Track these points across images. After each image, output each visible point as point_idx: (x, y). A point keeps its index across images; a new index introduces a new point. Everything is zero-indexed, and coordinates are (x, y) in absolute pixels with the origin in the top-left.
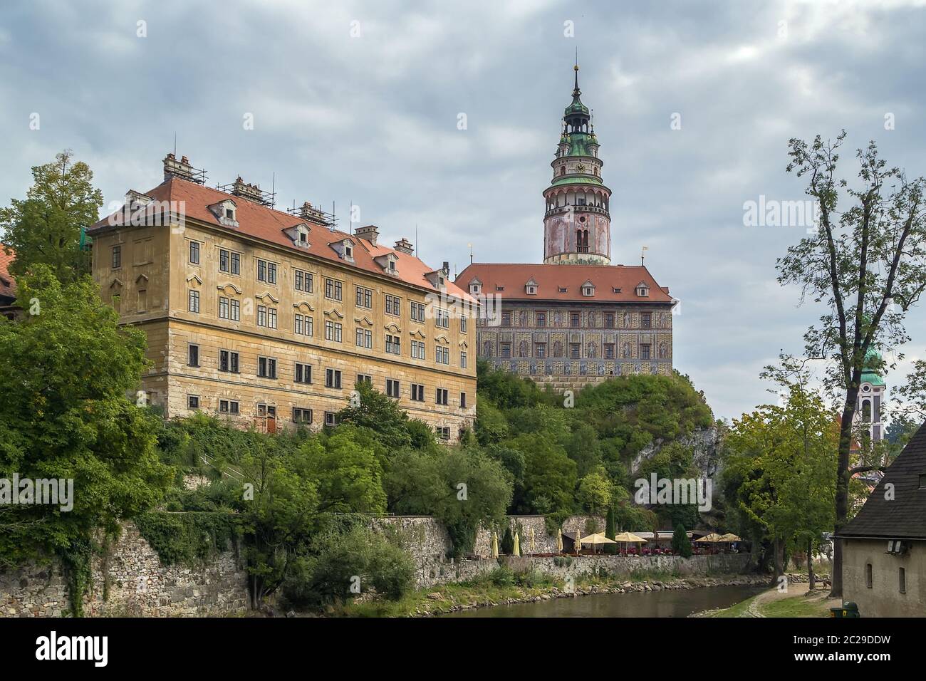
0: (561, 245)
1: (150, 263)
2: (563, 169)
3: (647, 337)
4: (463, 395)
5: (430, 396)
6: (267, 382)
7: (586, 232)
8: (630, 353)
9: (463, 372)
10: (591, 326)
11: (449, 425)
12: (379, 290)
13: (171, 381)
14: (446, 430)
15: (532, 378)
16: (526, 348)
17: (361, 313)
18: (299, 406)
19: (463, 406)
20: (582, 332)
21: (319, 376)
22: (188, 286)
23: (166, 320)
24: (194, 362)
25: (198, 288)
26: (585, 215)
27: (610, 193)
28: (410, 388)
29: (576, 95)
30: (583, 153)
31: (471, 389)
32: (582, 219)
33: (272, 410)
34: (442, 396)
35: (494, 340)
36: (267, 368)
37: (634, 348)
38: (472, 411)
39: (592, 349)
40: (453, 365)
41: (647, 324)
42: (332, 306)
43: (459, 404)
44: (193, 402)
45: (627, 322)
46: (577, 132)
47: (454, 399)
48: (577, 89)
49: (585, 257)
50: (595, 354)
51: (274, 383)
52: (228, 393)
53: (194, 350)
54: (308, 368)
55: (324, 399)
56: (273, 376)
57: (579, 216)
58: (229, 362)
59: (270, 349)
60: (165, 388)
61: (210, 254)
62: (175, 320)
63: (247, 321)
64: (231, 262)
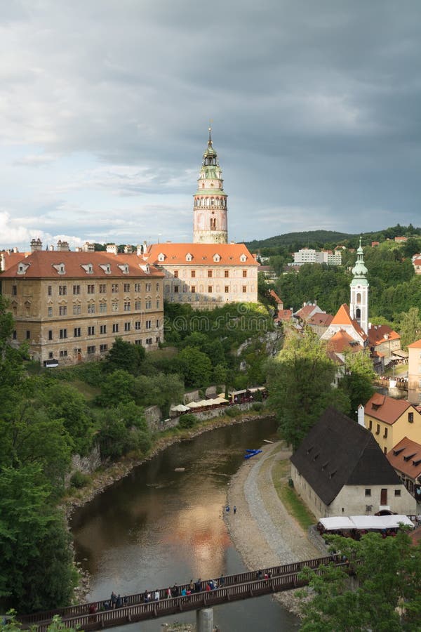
0: (202, 225)
1: (31, 296)
2: (203, 185)
3: (245, 282)
4: (158, 321)
5: (143, 326)
6: (78, 338)
7: (215, 220)
8: (237, 290)
9: (158, 310)
10: (218, 277)
11: (152, 337)
12: (121, 283)
13: (43, 348)
14: (151, 339)
15: (189, 303)
16: (186, 289)
17: (114, 295)
18: (90, 345)
19: (158, 326)
20: (213, 280)
21: (97, 330)
22: (48, 306)
23: (40, 322)
24: (50, 338)
25: (52, 306)
26: (215, 211)
28: (135, 324)
29: (210, 144)
30: (214, 177)
31: (161, 317)
32: (213, 213)
33: (79, 350)
34: (148, 324)
35: (170, 284)
36: (77, 332)
37: (239, 288)
38: (162, 327)
39: (218, 288)
40: (154, 308)
41: (245, 275)
42: (103, 296)
43: (156, 326)
44: (51, 355)
45: (236, 274)
46: (210, 164)
47: (153, 324)
48: (210, 141)
50: (220, 291)
51: (80, 338)
52: (63, 348)
53: (50, 333)
54: (93, 328)
55: (100, 340)
56: (80, 335)
57: (212, 211)
58: (63, 334)
59: (78, 324)
60: (40, 351)
61: (55, 290)
62: (44, 322)
63: (69, 314)
64: (63, 290)
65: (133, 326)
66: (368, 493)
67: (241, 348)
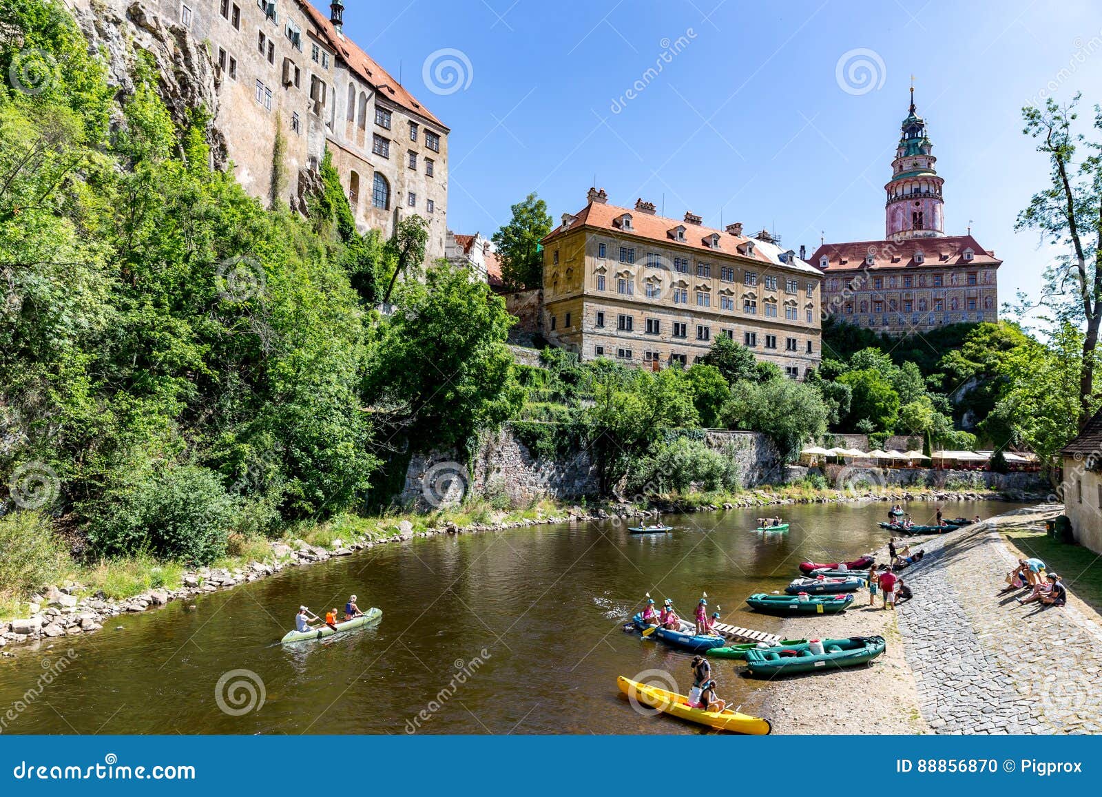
0: (899, 225)
1: (574, 259)
2: (901, 167)
3: (973, 291)
4: (809, 343)
5: (781, 345)
6: (653, 336)
7: (921, 214)
8: (957, 306)
9: (810, 326)
10: (922, 286)
11: (797, 366)
12: (739, 268)
13: (585, 336)
14: (795, 370)
15: (871, 328)
16: (867, 307)
17: (725, 285)
18: (675, 353)
19: (809, 351)
20: (914, 291)
21: (692, 331)
22: (596, 273)
23: (582, 296)
24: (601, 323)
25: (603, 274)
26: (920, 200)
27: (943, 181)
28: (764, 338)
29: (912, 110)
30: (918, 152)
31: (817, 340)
32: (918, 204)
33: (656, 355)
34: (791, 343)
36: (653, 326)
37: (962, 302)
38: (817, 355)
39: (923, 304)
40: (801, 319)
41: (972, 280)
42: (702, 281)
43: (806, 349)
44: (600, 351)
45: (954, 281)
46: (913, 138)
47: (802, 346)
48: (912, 106)
49: (920, 233)
50: (926, 308)
51: (658, 338)
52: (624, 344)
53: (601, 315)
54: (684, 325)
55: (696, 348)
56: (657, 332)
57: (914, 201)
58: (625, 323)
59: (654, 313)
60: (580, 340)
61: (613, 251)
62: (587, 296)
63: (638, 295)
64: (628, 255)
65: (761, 341)
67: (963, 391)
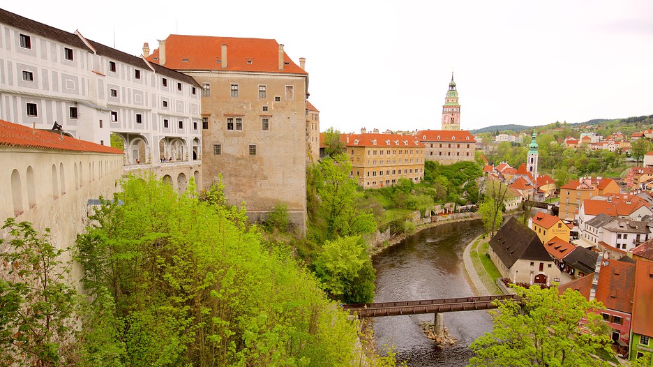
0: (446, 121)
2: (448, 100)
3: (468, 150)
4: (421, 169)
6: (381, 176)
7: (454, 118)
8: (463, 155)
9: (421, 164)
10: (454, 147)
11: (418, 177)
12: (404, 150)
16: (437, 153)
18: (387, 179)
20: (451, 149)
21: (391, 172)
24: (368, 175)
26: (454, 113)
28: (410, 170)
31: (423, 168)
33: (382, 182)
34: (416, 170)
36: (381, 173)
37: (465, 153)
40: (419, 162)
41: (468, 147)
44: (368, 184)
45: (463, 147)
46: (452, 90)
47: (419, 171)
48: (453, 78)
49: (453, 125)
50: (454, 155)
52: (374, 180)
53: (368, 173)
54: (389, 171)
55: (392, 177)
57: (452, 114)
58: (374, 173)
59: (382, 169)
60: (363, 181)
61: (372, 152)
62: (365, 167)
63: (378, 164)
64: (375, 152)
65: (408, 171)
66: (532, 264)
67: (464, 185)
